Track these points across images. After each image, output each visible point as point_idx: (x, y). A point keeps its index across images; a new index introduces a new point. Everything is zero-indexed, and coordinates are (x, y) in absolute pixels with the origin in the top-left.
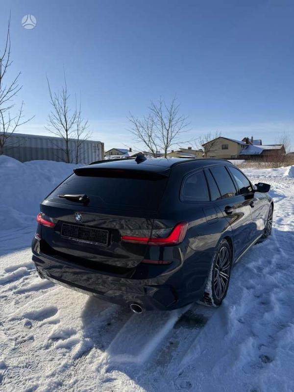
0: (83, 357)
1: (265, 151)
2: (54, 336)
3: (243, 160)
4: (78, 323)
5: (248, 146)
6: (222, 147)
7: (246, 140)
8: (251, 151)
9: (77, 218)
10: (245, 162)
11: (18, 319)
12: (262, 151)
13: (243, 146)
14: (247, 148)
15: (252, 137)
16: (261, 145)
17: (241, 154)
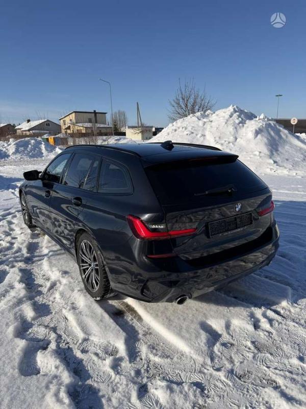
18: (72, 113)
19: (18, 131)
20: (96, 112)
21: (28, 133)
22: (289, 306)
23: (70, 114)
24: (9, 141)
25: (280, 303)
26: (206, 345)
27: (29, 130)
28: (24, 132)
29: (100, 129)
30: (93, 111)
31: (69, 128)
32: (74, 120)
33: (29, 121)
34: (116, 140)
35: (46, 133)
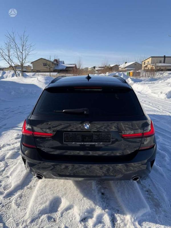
0: (116, 223)
1: (67, 67)
2: (82, 219)
3: (57, 73)
4: (88, 203)
5: (58, 64)
6: (44, 65)
7: (56, 60)
8: (60, 68)
9: (86, 128)
10: (58, 74)
11: (37, 218)
12: (65, 68)
13: (55, 64)
14: (57, 65)
15: (59, 59)
16: (64, 64)
17: (54, 69)
18: (150, 57)
19: (120, 68)
20: (166, 56)
21: (124, 69)
22: (130, 221)
23: (148, 59)
24: (106, 74)
25: (126, 215)
26: (39, 211)
27: (125, 68)
28: (122, 69)
29: (160, 67)
30: (163, 56)
31: (146, 66)
32: (150, 62)
33: (126, 63)
34: (169, 74)
35: (132, 70)
